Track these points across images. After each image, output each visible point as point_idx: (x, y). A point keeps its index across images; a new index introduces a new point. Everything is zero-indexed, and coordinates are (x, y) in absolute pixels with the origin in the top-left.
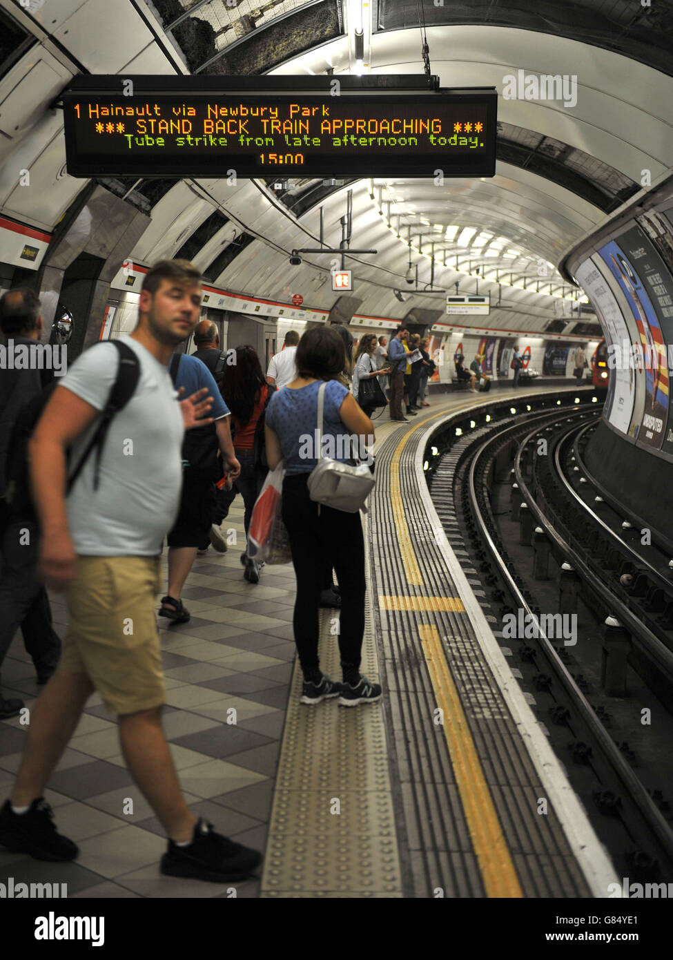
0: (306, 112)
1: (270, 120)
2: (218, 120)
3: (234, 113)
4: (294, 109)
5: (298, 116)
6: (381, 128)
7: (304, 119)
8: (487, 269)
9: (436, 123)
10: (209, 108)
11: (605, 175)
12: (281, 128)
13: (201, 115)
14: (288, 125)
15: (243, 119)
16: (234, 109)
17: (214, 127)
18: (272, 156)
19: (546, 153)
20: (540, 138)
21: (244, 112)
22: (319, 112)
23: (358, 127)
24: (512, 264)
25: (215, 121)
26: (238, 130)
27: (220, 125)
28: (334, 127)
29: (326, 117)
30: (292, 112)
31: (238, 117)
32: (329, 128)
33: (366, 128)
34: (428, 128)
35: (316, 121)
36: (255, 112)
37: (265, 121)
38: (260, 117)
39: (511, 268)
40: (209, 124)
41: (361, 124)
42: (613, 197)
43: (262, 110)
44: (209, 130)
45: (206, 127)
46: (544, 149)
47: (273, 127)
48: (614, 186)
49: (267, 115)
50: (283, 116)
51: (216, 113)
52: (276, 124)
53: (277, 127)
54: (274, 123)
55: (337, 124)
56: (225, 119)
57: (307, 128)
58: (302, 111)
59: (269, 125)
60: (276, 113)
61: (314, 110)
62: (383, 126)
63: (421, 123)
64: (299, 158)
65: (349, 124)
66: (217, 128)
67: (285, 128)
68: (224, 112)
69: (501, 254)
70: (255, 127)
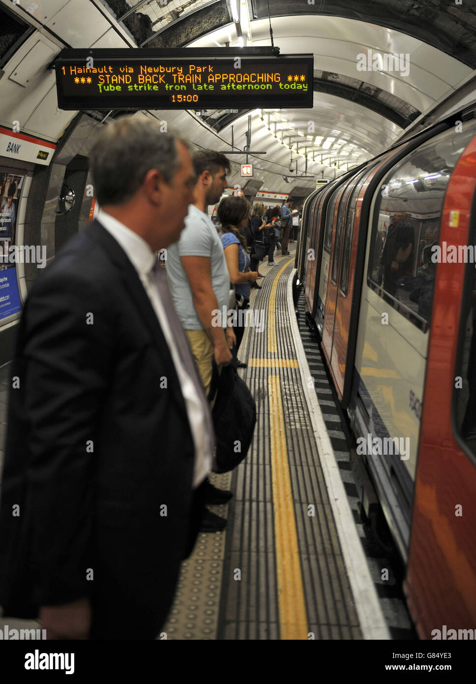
0: (199, 70)
1: (178, 75)
2: (147, 75)
3: (156, 71)
4: (192, 68)
5: (194, 72)
6: (244, 79)
7: (198, 74)
8: (341, 163)
9: (277, 76)
10: (141, 68)
11: (401, 106)
12: (184, 79)
13: (137, 72)
14: (188, 77)
15: (162, 74)
16: (156, 68)
17: (145, 79)
18: (179, 96)
19: (366, 92)
20: (360, 83)
21: (162, 70)
22: (207, 70)
23: (230, 78)
24: (357, 159)
25: (145, 75)
26: (159, 81)
27: (148, 78)
28: (216, 78)
29: (211, 73)
30: (190, 69)
31: (159, 73)
32: (213, 79)
33: (235, 79)
34: (272, 79)
35: (205, 75)
36: (168, 70)
37: (175, 75)
38: (171, 73)
39: (356, 162)
40: (141, 77)
41: (232, 76)
42: (407, 119)
43: (173, 69)
44: (141, 81)
45: (139, 79)
46: (365, 90)
47: (179, 79)
48: (406, 112)
49: (176, 72)
50: (186, 72)
51: (146, 71)
52: (181, 77)
53: (182, 79)
54: (180, 76)
55: (218, 77)
56: (151, 74)
57: (200, 79)
58: (196, 69)
59: (177, 77)
60: (181, 70)
61: (204, 68)
62: (245, 78)
63: (268, 76)
64: (195, 98)
65: (225, 76)
66: (146, 80)
67: (186, 80)
68: (150, 70)
69: (350, 154)
70: (169, 78)
